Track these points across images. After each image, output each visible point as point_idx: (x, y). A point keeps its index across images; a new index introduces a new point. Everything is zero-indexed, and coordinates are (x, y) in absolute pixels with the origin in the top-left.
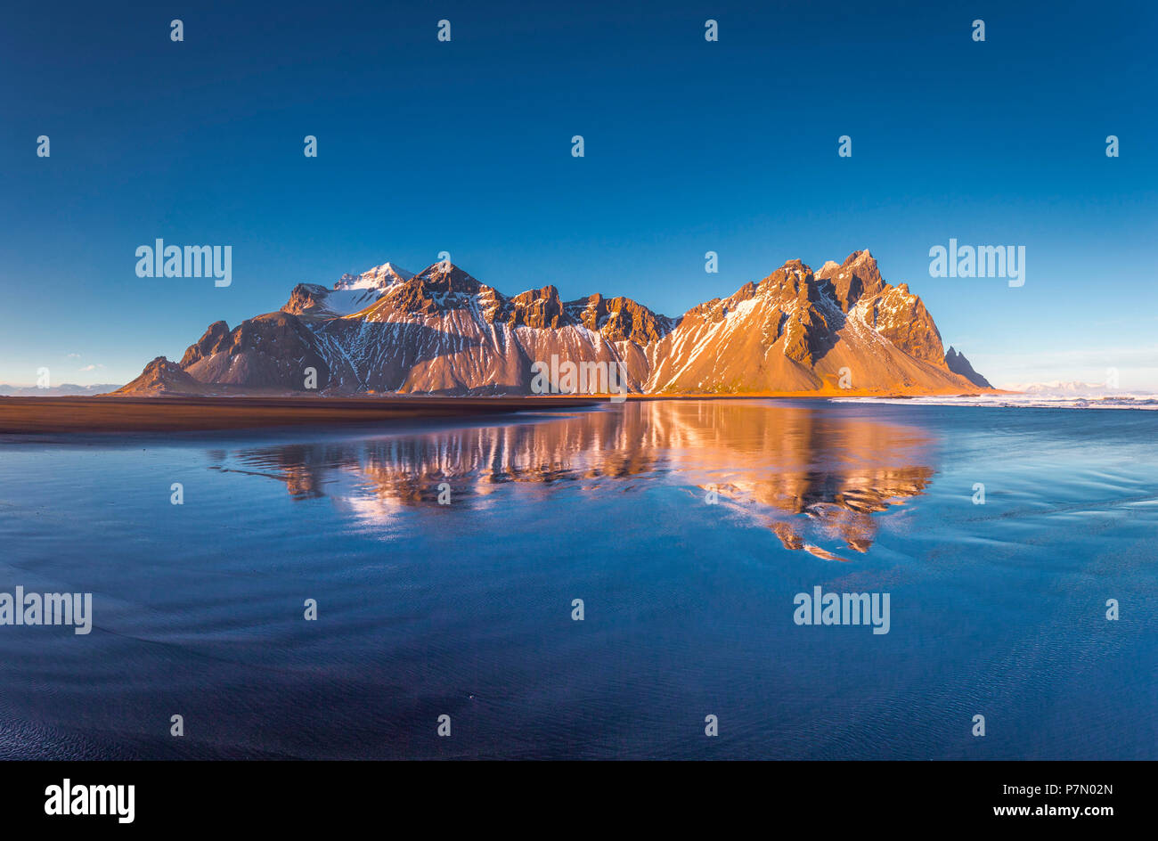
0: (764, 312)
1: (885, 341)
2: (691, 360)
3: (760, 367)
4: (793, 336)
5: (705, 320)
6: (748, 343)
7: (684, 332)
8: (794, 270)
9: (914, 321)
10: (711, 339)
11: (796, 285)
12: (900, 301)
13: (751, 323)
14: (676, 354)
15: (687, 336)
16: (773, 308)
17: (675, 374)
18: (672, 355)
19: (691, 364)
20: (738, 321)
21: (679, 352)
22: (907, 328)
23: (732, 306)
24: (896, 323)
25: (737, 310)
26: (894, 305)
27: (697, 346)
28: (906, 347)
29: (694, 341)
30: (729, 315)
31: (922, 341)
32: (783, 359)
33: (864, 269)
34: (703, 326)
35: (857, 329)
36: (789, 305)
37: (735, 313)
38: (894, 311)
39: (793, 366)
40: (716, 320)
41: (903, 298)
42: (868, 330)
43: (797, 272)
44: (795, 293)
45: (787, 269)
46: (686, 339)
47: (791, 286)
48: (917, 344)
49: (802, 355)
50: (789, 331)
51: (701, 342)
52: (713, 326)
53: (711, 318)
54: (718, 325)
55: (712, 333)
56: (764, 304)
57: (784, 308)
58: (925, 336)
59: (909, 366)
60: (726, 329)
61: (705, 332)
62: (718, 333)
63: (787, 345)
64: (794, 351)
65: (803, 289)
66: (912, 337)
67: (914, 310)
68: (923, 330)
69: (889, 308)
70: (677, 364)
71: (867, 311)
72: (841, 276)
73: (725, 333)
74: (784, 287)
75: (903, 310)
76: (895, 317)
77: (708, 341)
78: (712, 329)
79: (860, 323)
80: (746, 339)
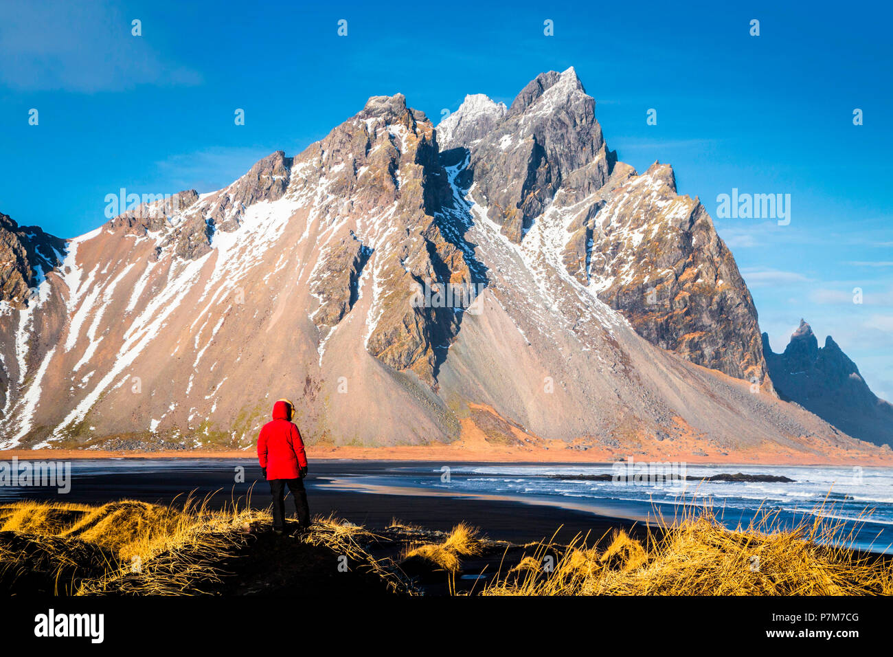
0: (312, 238)
1: (614, 320)
2: (124, 360)
3: (308, 381)
4: (387, 305)
5: (159, 249)
6: (275, 318)
7: (100, 278)
8: (388, 123)
9: (686, 266)
10: (176, 303)
11: (393, 167)
12: (652, 212)
13: (280, 265)
14: (83, 341)
15: (110, 290)
16: (336, 227)
17: (81, 395)
18: (71, 342)
19: (126, 370)
20: (247, 258)
21: (91, 333)
22: (668, 284)
23: (229, 214)
24: (640, 272)
25: (244, 227)
26: (637, 224)
27: (138, 322)
28: (664, 334)
29: (131, 307)
30: (221, 239)
31: (706, 320)
32: (363, 360)
33: (563, 124)
34: (151, 265)
35: (543, 286)
36: (377, 221)
37: (239, 235)
38: (637, 238)
39: (389, 379)
40: (188, 252)
41: (661, 204)
42: (569, 288)
43: (395, 129)
44: (391, 187)
45: (370, 122)
46: (107, 299)
47: (383, 169)
48: (692, 328)
49: (410, 355)
50: (377, 290)
51: (151, 308)
52: (181, 269)
53: (174, 246)
54: (194, 267)
55: (178, 287)
56: (313, 215)
57: (364, 227)
58: (715, 307)
59: (672, 385)
60: (216, 275)
61: (159, 283)
62: (196, 289)
63: (372, 326)
64: (389, 343)
65: (411, 177)
66: (679, 310)
67: (688, 236)
68: (709, 291)
69: (625, 231)
70: (86, 369)
71: (568, 237)
72: (506, 142)
73: (214, 289)
74: (363, 170)
75: (660, 239)
76: (639, 256)
77: (170, 309)
78: (177, 276)
79: (551, 271)
80: (268, 309)
